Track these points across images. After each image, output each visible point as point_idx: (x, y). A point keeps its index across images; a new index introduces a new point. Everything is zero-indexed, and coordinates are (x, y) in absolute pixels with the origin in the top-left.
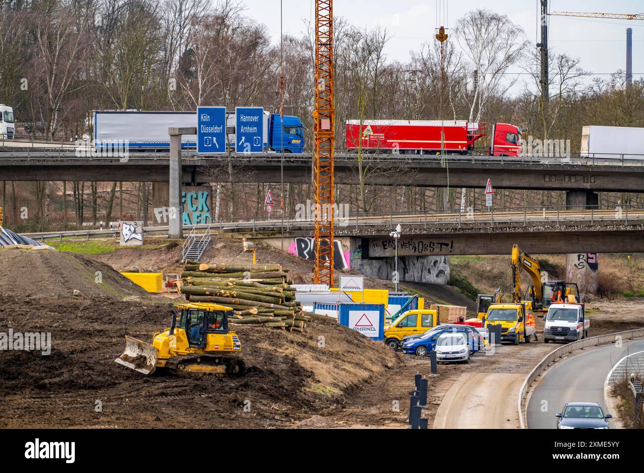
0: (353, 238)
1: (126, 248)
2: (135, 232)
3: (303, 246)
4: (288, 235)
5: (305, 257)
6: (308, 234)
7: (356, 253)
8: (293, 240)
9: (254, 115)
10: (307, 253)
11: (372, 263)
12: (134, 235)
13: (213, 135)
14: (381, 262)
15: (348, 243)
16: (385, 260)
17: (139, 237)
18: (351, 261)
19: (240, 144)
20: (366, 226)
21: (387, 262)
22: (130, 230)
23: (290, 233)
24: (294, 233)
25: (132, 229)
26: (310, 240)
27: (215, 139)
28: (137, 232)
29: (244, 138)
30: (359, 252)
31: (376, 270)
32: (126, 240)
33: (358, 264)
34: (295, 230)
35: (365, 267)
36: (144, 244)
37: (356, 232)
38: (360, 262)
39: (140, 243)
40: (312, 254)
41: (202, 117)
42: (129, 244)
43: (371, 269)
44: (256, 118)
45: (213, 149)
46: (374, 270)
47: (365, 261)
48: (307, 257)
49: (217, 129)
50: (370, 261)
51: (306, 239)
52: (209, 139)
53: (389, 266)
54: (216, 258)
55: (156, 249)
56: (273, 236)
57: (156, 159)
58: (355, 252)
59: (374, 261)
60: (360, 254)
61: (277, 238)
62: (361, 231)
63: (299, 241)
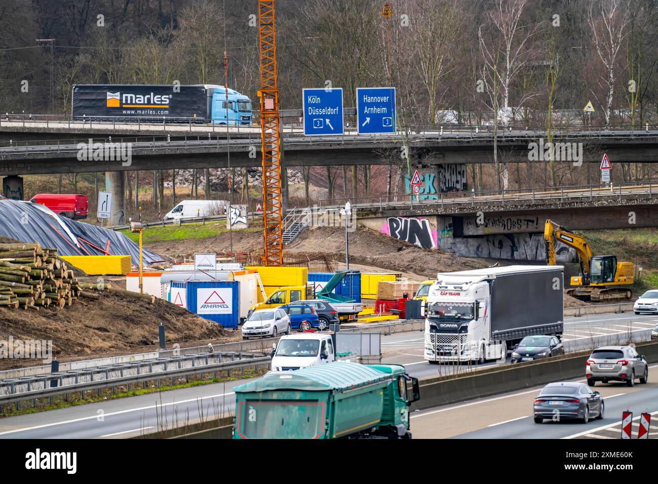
0: (441, 217)
1: (231, 231)
2: (240, 215)
3: (395, 226)
4: (380, 215)
5: (397, 237)
6: (398, 213)
7: (446, 232)
8: (385, 220)
9: (382, 96)
10: (398, 233)
11: (467, 241)
12: (239, 219)
13: (325, 117)
14: (480, 240)
15: (435, 221)
16: (485, 238)
17: (244, 220)
18: (439, 239)
19: (363, 125)
20: (453, 204)
21: (488, 240)
22: (235, 213)
23: (382, 213)
24: (385, 213)
25: (238, 213)
26: (401, 220)
27: (328, 121)
28: (242, 215)
29: (368, 119)
30: (449, 231)
31: (473, 249)
32: (232, 223)
33: (449, 242)
34: (390, 210)
35: (458, 246)
36: (249, 227)
37: (441, 211)
38: (451, 240)
39: (244, 227)
40: (403, 233)
41: (309, 100)
42: (234, 227)
43: (467, 247)
44: (385, 99)
45: (327, 130)
46: (471, 248)
47: (458, 240)
48: (399, 237)
49: (330, 111)
50: (465, 239)
51: (397, 219)
52: (321, 121)
53: (491, 245)
54: (307, 240)
55: (257, 232)
56: (367, 217)
58: (443, 230)
59: (470, 240)
60: (451, 233)
61: (371, 218)
62: (445, 210)
63: (391, 221)
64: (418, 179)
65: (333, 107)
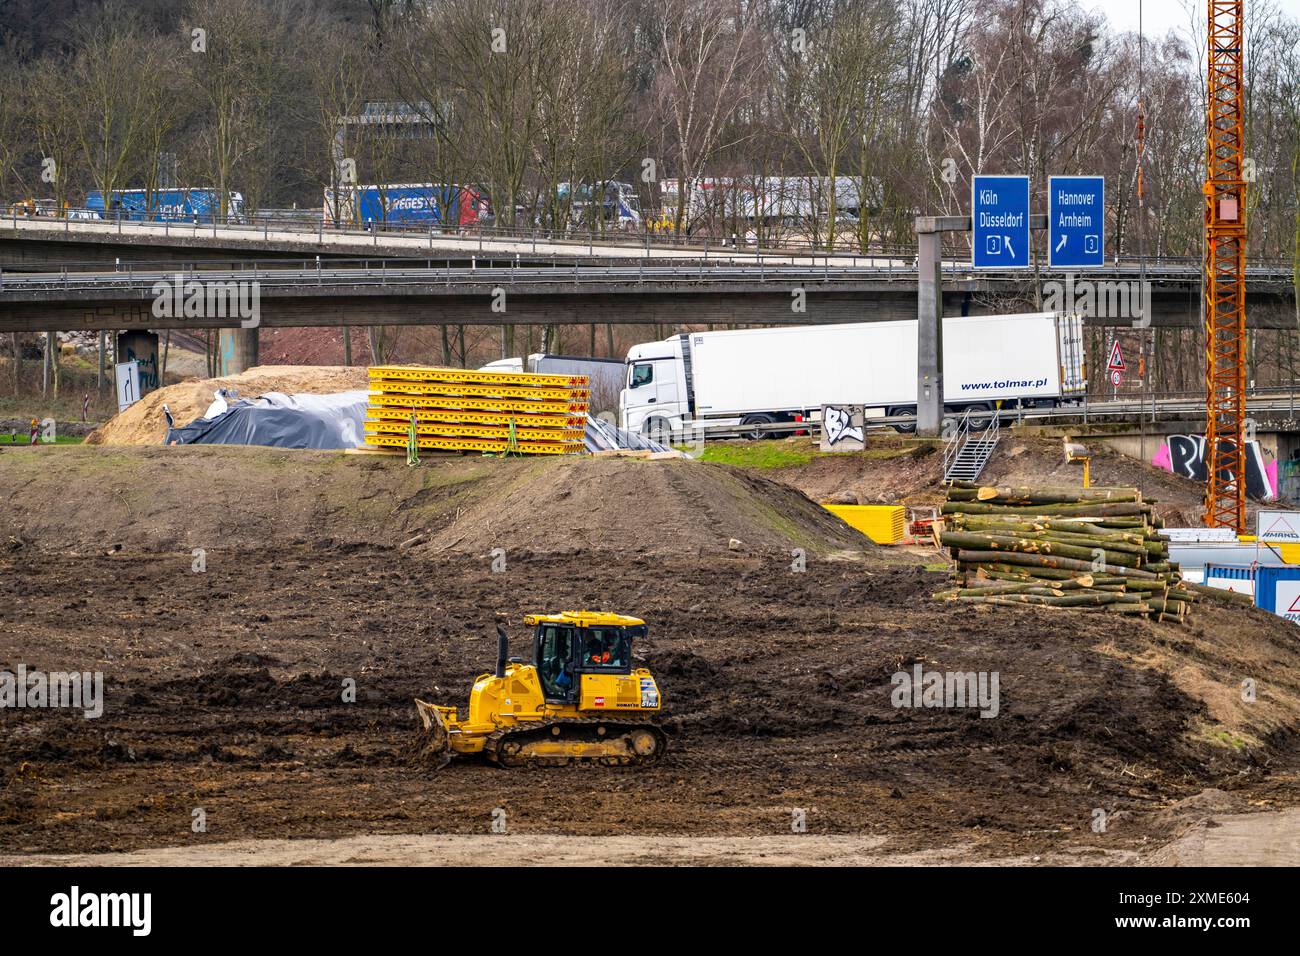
0: (1284, 436)
1: (833, 456)
2: (849, 424)
3: (1184, 451)
4: (1152, 430)
5: (1188, 474)
6: (1194, 427)
7: (1290, 466)
8: (1162, 441)
9: (1085, 192)
10: (1191, 465)
12: (847, 431)
13: (1003, 231)
15: (1273, 446)
17: (859, 434)
18: (1280, 481)
19: (1057, 249)
22: (840, 420)
23: (1157, 426)
24: (1164, 427)
25: (845, 418)
26: (1198, 441)
27: (1007, 239)
28: (854, 423)
29: (1065, 237)
30: (1295, 464)
32: (831, 440)
33: (1294, 487)
34: (1167, 420)
36: (867, 448)
37: (1289, 425)
38: (1297, 483)
39: (860, 447)
40: (1199, 467)
41: (982, 197)
42: (838, 448)
44: (1088, 199)
45: (1004, 259)
48: (1192, 473)
49: (1011, 221)
51: (1189, 438)
52: (997, 240)
54: (1010, 476)
55: (891, 458)
56: (1123, 432)
57: (890, 280)
58: (1287, 464)
61: (1131, 436)
62: (1299, 422)
63: (1176, 443)
64: (1119, 359)
65: (1016, 214)
